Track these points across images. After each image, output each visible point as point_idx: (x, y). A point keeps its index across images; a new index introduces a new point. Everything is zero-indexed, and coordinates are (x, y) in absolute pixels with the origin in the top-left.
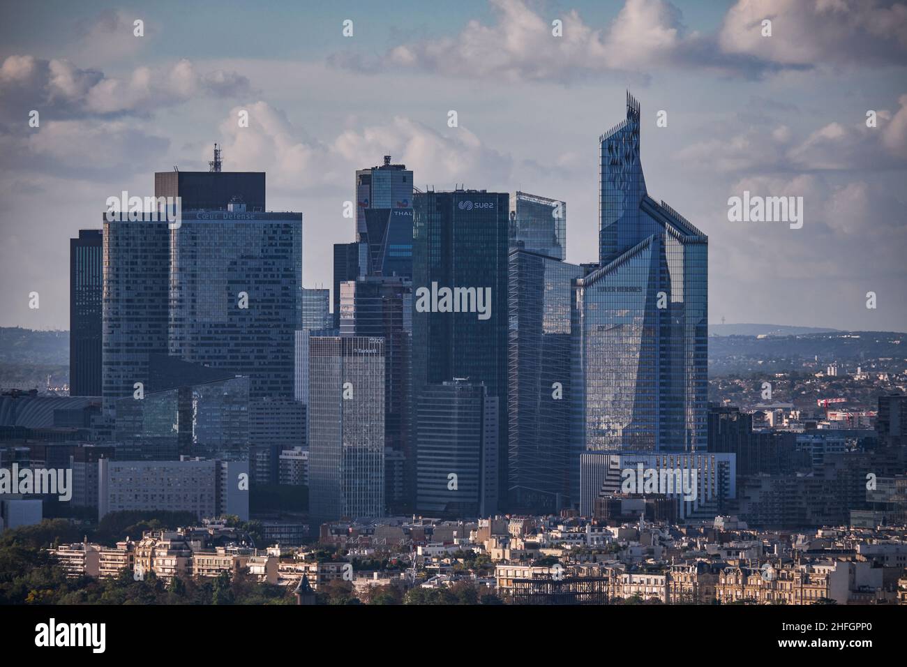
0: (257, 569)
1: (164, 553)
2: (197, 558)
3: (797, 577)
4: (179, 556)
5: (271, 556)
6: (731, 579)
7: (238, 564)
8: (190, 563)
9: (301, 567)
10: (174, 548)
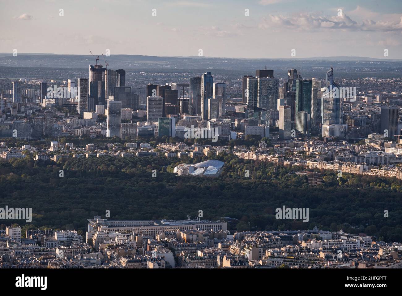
0: (269, 158)
1: (254, 155)
2: (259, 156)
3: (355, 167)
4: (257, 155)
5: (271, 156)
6: (344, 166)
7: (266, 157)
8: (258, 157)
9: (276, 159)
10: (256, 154)
